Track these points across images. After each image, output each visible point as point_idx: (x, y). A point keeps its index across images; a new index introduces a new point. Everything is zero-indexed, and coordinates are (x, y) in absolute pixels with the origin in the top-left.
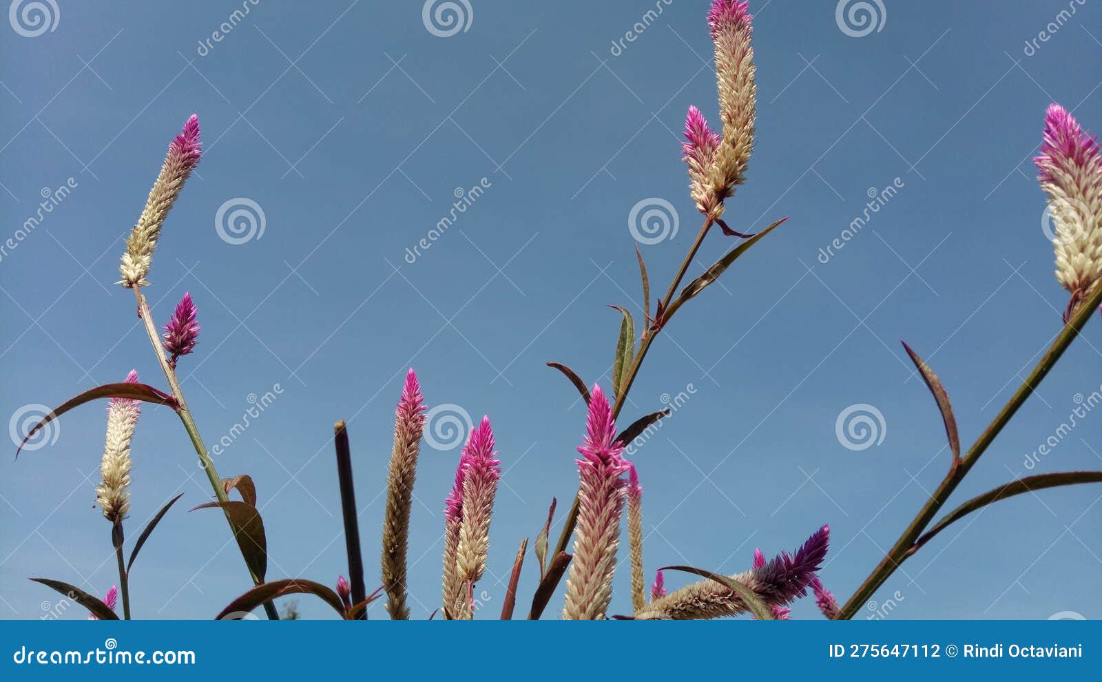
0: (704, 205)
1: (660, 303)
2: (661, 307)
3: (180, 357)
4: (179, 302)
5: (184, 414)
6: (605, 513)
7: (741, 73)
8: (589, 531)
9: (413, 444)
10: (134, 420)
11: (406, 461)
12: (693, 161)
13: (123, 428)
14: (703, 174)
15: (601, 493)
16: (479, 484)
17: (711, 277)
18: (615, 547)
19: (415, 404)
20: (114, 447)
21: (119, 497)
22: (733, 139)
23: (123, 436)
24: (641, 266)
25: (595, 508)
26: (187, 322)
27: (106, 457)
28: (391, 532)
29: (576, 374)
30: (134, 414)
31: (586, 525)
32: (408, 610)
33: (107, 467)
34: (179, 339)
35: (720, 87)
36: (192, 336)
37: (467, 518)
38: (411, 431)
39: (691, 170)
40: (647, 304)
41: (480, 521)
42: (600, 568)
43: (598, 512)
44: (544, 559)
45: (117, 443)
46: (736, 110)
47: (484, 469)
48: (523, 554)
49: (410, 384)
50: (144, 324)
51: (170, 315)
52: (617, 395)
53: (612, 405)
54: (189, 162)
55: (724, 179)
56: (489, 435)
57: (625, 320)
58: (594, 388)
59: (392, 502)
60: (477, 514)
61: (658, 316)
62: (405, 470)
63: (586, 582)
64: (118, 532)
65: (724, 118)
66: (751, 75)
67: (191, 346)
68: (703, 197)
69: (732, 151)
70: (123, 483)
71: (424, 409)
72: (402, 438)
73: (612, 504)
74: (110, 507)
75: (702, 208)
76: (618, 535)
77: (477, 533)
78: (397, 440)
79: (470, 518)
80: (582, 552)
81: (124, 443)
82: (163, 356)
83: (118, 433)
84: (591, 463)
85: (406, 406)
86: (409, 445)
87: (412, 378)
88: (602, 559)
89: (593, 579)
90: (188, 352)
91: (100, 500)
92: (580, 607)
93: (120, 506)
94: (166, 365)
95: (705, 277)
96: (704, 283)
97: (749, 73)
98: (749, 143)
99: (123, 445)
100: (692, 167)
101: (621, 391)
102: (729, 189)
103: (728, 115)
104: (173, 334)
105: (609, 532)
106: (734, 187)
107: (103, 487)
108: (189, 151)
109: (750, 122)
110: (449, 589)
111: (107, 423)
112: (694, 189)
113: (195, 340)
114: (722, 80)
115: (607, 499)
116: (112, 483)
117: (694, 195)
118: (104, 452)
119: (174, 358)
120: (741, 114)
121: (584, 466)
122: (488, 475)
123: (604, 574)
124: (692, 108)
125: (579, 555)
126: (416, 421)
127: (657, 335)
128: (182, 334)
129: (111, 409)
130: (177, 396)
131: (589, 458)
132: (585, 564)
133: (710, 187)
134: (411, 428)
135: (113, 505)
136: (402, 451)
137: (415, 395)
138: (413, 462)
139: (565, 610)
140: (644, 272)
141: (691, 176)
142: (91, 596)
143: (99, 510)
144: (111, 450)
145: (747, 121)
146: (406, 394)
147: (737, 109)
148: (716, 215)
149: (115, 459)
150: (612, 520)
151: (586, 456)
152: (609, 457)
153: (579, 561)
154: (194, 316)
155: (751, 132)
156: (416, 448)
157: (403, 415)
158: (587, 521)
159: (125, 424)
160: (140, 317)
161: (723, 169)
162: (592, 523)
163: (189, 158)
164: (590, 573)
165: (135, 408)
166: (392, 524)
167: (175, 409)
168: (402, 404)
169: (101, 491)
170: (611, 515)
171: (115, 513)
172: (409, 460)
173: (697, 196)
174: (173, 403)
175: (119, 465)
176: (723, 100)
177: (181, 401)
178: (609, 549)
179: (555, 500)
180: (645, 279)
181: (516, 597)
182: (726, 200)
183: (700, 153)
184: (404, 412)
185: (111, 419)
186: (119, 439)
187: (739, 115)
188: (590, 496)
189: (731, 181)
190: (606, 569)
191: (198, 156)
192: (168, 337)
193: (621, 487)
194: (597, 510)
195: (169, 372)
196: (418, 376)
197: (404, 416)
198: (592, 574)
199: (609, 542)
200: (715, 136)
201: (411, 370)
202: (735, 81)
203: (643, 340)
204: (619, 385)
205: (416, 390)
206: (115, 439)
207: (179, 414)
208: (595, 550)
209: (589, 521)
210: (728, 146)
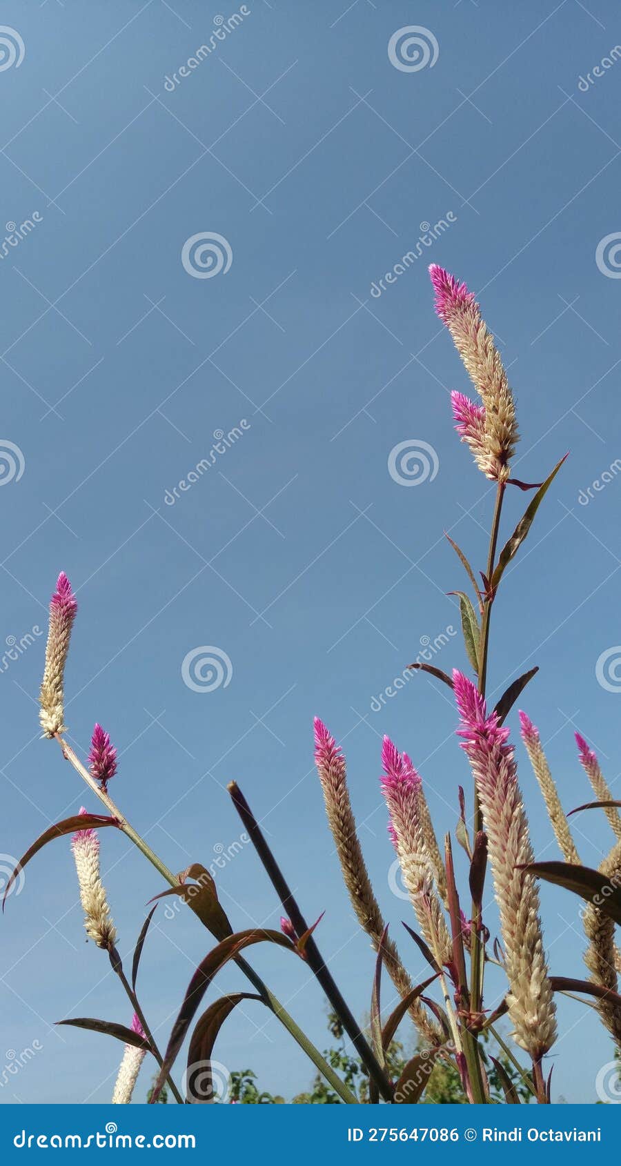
0: (492, 473)
1: (483, 576)
2: (485, 577)
3: (108, 780)
4: (93, 734)
5: (127, 828)
6: (500, 782)
7: (480, 347)
8: (492, 803)
9: (340, 786)
10: (96, 851)
11: (339, 804)
12: (470, 439)
13: (89, 863)
14: (482, 446)
15: (491, 765)
16: (400, 799)
17: (522, 533)
18: (521, 810)
19: (329, 749)
20: (87, 882)
21: (104, 925)
22: (494, 407)
23: (91, 869)
24: (456, 549)
25: (490, 781)
26: (104, 748)
27: (83, 893)
28: (350, 875)
29: (434, 667)
30: (94, 846)
31: (488, 799)
32: (394, 944)
33: (86, 902)
34: (102, 766)
35: (467, 366)
36: (111, 759)
37: (401, 835)
38: (335, 775)
39: (471, 447)
40: (474, 580)
41: (412, 834)
42: (513, 834)
43: (494, 783)
44: (467, 845)
45: (88, 878)
46: (487, 381)
47: (400, 785)
48: (450, 848)
49: (319, 732)
50: (71, 764)
51: (90, 749)
52: (477, 671)
53: (475, 682)
54: (69, 614)
55: (499, 444)
56: (393, 752)
57: (462, 602)
58: (454, 673)
59: (341, 845)
60: (408, 828)
61: (487, 588)
62: (342, 813)
63: (505, 850)
64: (114, 958)
65: (480, 391)
66: (490, 345)
67: (114, 768)
68: (489, 466)
69: (497, 417)
70: (104, 911)
71: (339, 750)
72: (329, 785)
73: (504, 772)
74: (100, 936)
75: (491, 476)
76: (521, 798)
77: (414, 845)
78: (325, 787)
79: (403, 834)
80: (491, 825)
81: (94, 874)
82: (94, 784)
83: (86, 868)
84: (473, 742)
85: (322, 753)
86: (337, 789)
87: (319, 726)
88: (512, 825)
89: (509, 846)
90: (113, 774)
91: (90, 934)
92: (507, 875)
93: (108, 933)
94: (99, 792)
95: (515, 536)
96: (517, 541)
97: (488, 343)
98: (509, 403)
99: (93, 877)
100: (471, 444)
101: (481, 667)
102: (507, 450)
103: (482, 387)
104: (96, 763)
105: (510, 798)
106: (512, 447)
107: (88, 920)
108: (66, 604)
109: (503, 386)
110: (420, 911)
111: (75, 862)
112: (479, 463)
113: (115, 761)
114: (466, 359)
115: (498, 769)
116: (95, 915)
117: (482, 467)
118: (80, 889)
119: (104, 783)
120: (493, 382)
121: (467, 747)
122: (405, 788)
123: (519, 838)
124: (453, 394)
125: (491, 828)
126: (335, 764)
127: (493, 605)
128: (103, 760)
129: (74, 849)
130: (116, 814)
131: (468, 737)
132: (497, 834)
133: (491, 456)
134: (333, 773)
135: (101, 934)
136: (333, 796)
137: (327, 740)
138: (347, 802)
139: (495, 883)
140: (460, 554)
141: (472, 452)
142: (110, 1023)
143: (92, 943)
144: (85, 885)
145: (501, 385)
146: (318, 742)
147: (487, 379)
148: (504, 479)
149: (90, 892)
150: (509, 786)
151: (466, 737)
152: (487, 730)
153: (493, 833)
154: (108, 741)
155: (508, 393)
156: (344, 789)
157: (322, 763)
158: (486, 795)
159: (89, 859)
160: (66, 758)
161: (494, 436)
162: (491, 794)
163: (68, 610)
164: (505, 841)
165: (93, 841)
166: (349, 867)
167: (118, 826)
168: (318, 753)
169: (88, 925)
170: (506, 780)
171: (106, 941)
172: (342, 802)
173: (483, 467)
174: (114, 822)
175: (95, 896)
176: (473, 376)
177: (120, 818)
178: (516, 813)
179: (461, 788)
180: (463, 559)
181: (457, 889)
182: (509, 461)
183: (471, 429)
184: (322, 759)
185: (77, 858)
186: (89, 873)
187: (491, 383)
188: (482, 771)
189: (506, 443)
190: (518, 834)
191: (75, 606)
192: (93, 767)
193: (509, 753)
194: (493, 782)
195: (103, 797)
196: (323, 723)
197: (324, 764)
198: (507, 841)
199: (513, 808)
200: (481, 409)
201: (316, 719)
202: (477, 355)
203: (482, 613)
204: (476, 661)
205: (326, 736)
206: (86, 875)
207: (122, 829)
208: (502, 818)
209: (488, 794)
210: (491, 414)
